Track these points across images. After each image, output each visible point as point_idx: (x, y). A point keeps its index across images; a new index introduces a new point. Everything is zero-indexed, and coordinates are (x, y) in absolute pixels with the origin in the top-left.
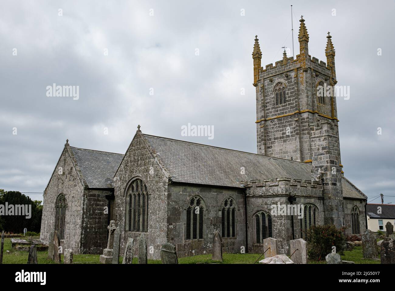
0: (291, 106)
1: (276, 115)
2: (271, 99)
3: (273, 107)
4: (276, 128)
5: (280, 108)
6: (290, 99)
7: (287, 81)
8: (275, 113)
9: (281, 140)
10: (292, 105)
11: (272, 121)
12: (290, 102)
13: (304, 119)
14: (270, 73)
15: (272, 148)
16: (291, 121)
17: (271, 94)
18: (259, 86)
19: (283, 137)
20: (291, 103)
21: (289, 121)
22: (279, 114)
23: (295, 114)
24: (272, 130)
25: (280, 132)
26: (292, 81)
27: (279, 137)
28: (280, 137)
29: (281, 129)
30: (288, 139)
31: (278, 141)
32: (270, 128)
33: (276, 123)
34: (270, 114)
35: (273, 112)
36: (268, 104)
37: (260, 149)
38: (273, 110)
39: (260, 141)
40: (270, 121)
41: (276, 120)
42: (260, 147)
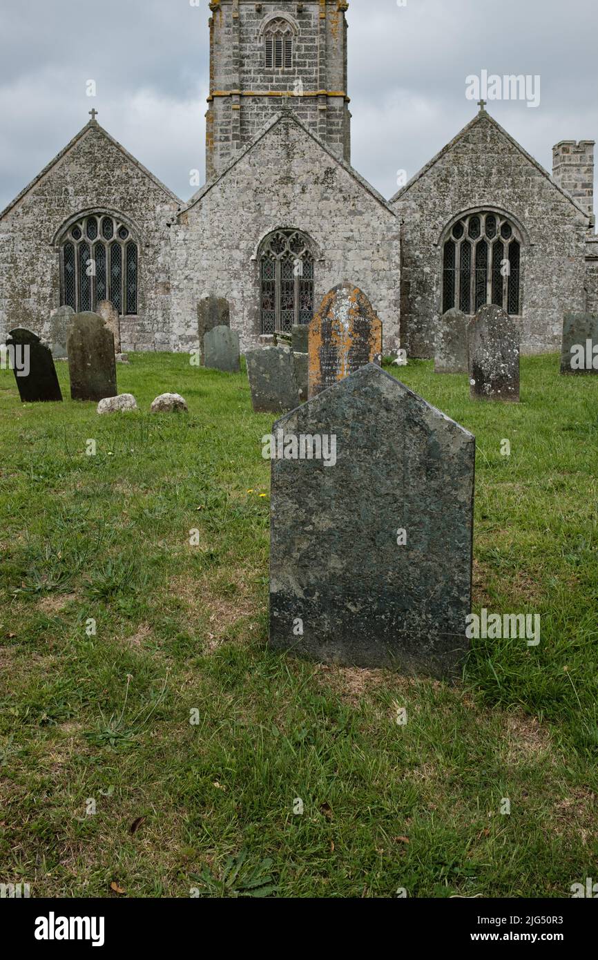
0: (305, 76)
1: (267, 88)
2: (254, 50)
3: (260, 69)
4: (265, 115)
5: (277, 76)
6: (302, 60)
7: (297, 21)
8: (266, 84)
10: (308, 76)
11: (256, 98)
12: (302, 68)
13: (335, 110)
16: (303, 109)
17: (256, 38)
18: (223, 13)
20: (305, 71)
21: (298, 107)
22: (273, 88)
23: (318, 95)
26: (310, 24)
32: (251, 114)
33: (266, 105)
34: (252, 84)
35: (259, 81)
36: (246, 60)
37: (222, 155)
38: (259, 76)
39: (223, 139)
40: (251, 99)
41: (266, 99)
42: (222, 152)
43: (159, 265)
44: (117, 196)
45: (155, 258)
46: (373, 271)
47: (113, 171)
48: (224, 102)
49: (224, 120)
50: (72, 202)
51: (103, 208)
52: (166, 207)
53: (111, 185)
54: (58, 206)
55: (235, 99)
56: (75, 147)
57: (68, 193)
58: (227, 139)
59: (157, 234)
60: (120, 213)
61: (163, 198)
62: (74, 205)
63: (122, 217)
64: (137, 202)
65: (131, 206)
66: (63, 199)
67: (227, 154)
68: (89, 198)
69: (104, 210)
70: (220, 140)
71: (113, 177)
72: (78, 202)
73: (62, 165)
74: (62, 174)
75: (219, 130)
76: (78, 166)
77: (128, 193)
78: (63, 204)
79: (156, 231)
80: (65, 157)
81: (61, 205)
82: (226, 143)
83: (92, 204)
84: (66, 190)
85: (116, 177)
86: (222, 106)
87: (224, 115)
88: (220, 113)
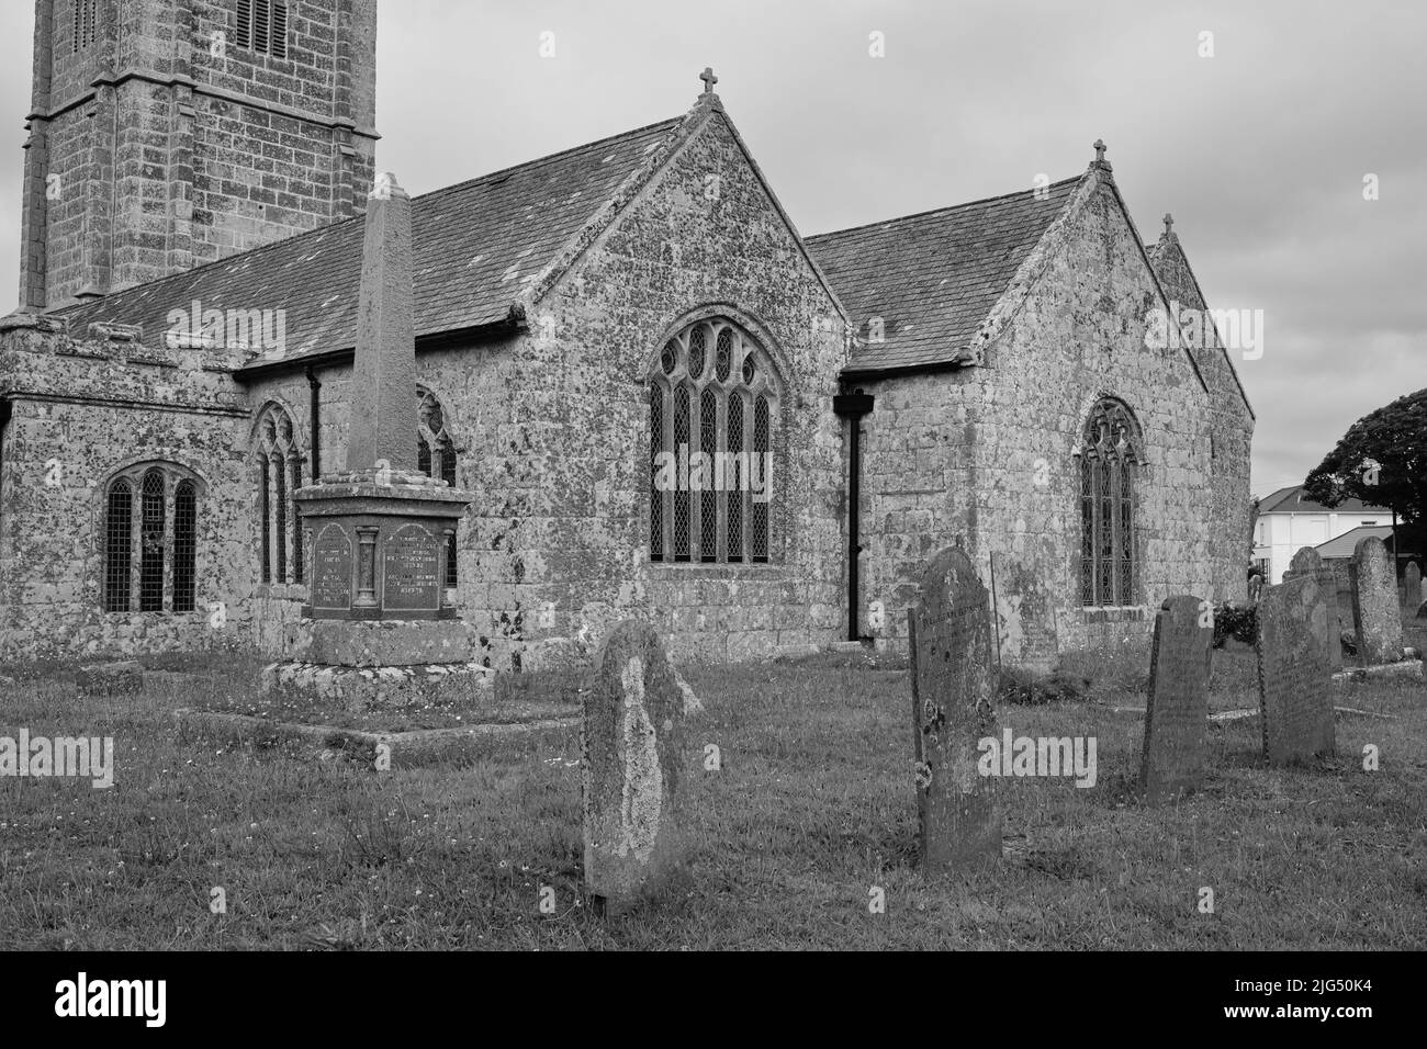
0: (311, 83)
3: (227, 46)
4: (236, 142)
5: (260, 69)
6: (307, 50)
8: (239, 79)
9: (259, 203)
10: (316, 83)
11: (221, 103)
12: (305, 65)
13: (362, 161)
15: (210, 222)
16: (306, 145)
19: (267, 197)
20: (312, 72)
21: (297, 139)
22: (252, 91)
23: (337, 125)
24: (219, 147)
25: (257, 167)
27: (249, 187)
28: (253, 190)
29: (262, 158)
30: (289, 213)
31: (241, 203)
32: (209, 132)
33: (238, 121)
34: (211, 70)
35: (225, 69)
36: (200, 20)
37: (147, 206)
38: (226, 58)
39: (149, 171)
40: (209, 101)
41: (239, 109)
42: (148, 199)
43: (817, 452)
44: (751, 283)
45: (811, 435)
46: (1190, 488)
47: (747, 223)
49: (153, 132)
50: (677, 282)
51: (734, 306)
52: (827, 323)
53: (743, 257)
54: (652, 285)
55: (182, 92)
56: (684, 149)
57: (671, 258)
58: (158, 174)
59: (814, 381)
60: (759, 324)
61: (821, 302)
62: (679, 289)
63: (761, 335)
64: (782, 302)
65: (774, 311)
66: (662, 271)
67: (156, 205)
68: (706, 279)
69: (731, 313)
70: (145, 174)
71: (748, 237)
72: (687, 283)
73: (661, 186)
74: (662, 210)
75: (142, 151)
76: (690, 196)
77: (769, 279)
78: (662, 281)
79: (813, 373)
80: (665, 169)
81: (658, 284)
82: (155, 181)
83: (711, 293)
84: (668, 249)
85: (752, 240)
86: (151, 102)
87: (154, 121)
88: (146, 116)
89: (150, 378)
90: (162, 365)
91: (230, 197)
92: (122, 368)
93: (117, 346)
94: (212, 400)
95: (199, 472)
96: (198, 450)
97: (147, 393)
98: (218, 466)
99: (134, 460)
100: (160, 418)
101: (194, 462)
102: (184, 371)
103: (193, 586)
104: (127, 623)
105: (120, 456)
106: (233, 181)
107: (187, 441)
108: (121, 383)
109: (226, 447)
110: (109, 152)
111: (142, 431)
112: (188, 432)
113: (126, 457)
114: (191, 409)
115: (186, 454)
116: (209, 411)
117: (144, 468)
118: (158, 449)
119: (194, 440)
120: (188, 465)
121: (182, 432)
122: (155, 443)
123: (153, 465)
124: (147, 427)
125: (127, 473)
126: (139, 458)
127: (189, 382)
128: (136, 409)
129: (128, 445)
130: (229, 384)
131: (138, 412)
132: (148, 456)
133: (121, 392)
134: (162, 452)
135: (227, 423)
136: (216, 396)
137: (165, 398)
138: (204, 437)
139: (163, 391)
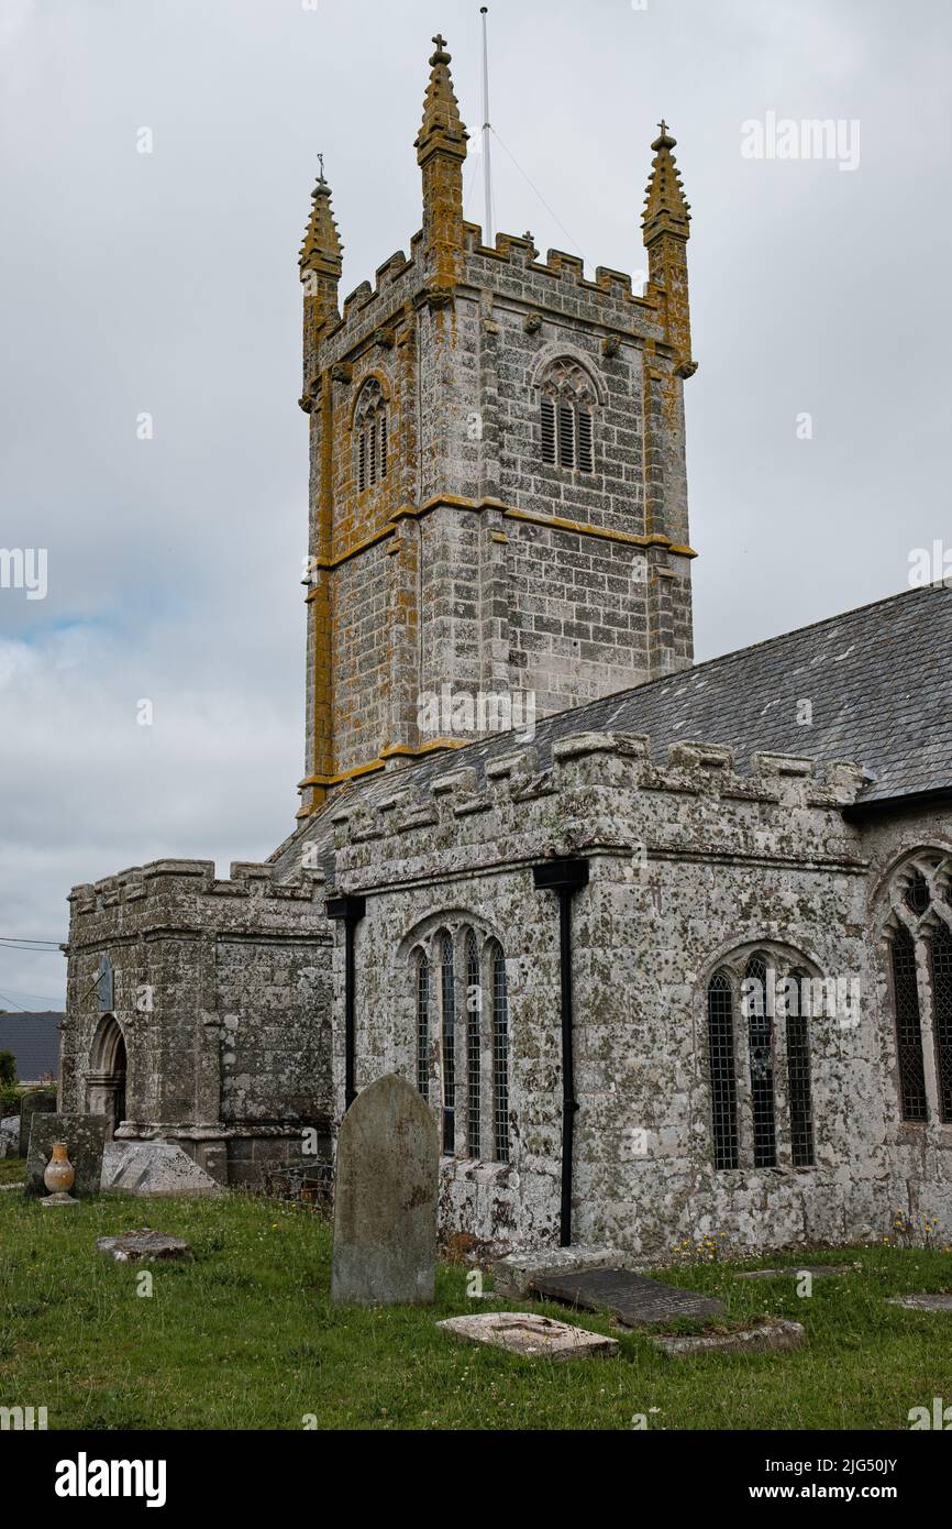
0: (621, 498)
1: (549, 510)
2: (522, 417)
3: (533, 463)
4: (547, 571)
5: (568, 486)
6: (615, 462)
7: (603, 375)
8: (547, 498)
9: (573, 640)
10: (625, 498)
11: (530, 526)
12: (613, 479)
13: (678, 585)
14: (524, 284)
15: (524, 664)
16: (618, 569)
17: (525, 390)
18: (459, 317)
19: (581, 632)
20: (621, 486)
21: (609, 563)
22: (562, 512)
23: (652, 544)
24: (530, 578)
25: (570, 599)
26: (626, 386)
27: (562, 621)
28: (567, 624)
29: (574, 587)
30: (604, 648)
31: (555, 640)
32: (519, 561)
33: (549, 547)
34: (519, 491)
35: (533, 489)
36: (506, 435)
37: (460, 649)
38: (532, 477)
39: (461, 609)
40: (518, 526)
41: (548, 533)
42: (460, 641)
48: (464, 523)
49: (462, 565)
55: (493, 517)
58: (470, 612)
67: (471, 647)
70: (456, 612)
75: (452, 587)
82: (467, 621)
86: (459, 531)
87: (463, 553)
88: (455, 547)
89: (748, 821)
90: (762, 801)
91: (543, 633)
92: (715, 807)
93: (707, 775)
94: (821, 849)
95: (813, 956)
96: (809, 923)
97: (746, 842)
98: (835, 946)
99: (737, 941)
100: (763, 879)
101: (806, 941)
102: (785, 809)
103: (810, 1127)
104: (744, 1187)
105: (721, 937)
106: (546, 615)
107: (797, 911)
108: (716, 828)
109: (842, 919)
110: (413, 593)
111: (744, 898)
112: (796, 897)
113: (728, 937)
114: (799, 863)
115: (797, 929)
116: (821, 865)
117: (747, 953)
118: (764, 924)
119: (806, 911)
120: (800, 947)
121: (790, 899)
122: (760, 914)
123: (757, 947)
124: (750, 891)
125: (728, 961)
126: (744, 939)
127: (792, 823)
128: (735, 865)
129: (729, 919)
130: (839, 827)
131: (738, 870)
132: (754, 934)
133: (717, 841)
134: (768, 929)
135: (840, 883)
136: (825, 842)
137: (767, 848)
138: (815, 904)
139: (765, 839)
